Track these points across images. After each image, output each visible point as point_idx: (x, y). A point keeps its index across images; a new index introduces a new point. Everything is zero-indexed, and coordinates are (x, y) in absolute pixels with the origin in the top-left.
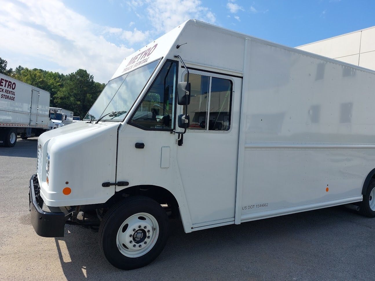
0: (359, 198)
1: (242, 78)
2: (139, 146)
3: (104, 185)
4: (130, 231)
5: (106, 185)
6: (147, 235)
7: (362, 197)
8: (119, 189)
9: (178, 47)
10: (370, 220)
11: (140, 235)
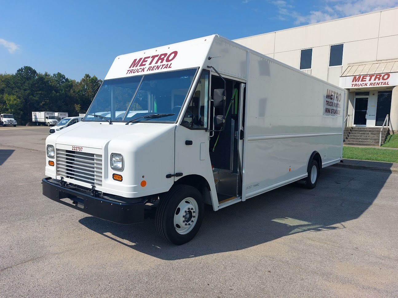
0: (306, 175)
1: (245, 83)
2: (189, 143)
3: (168, 177)
4: (182, 213)
5: (169, 176)
6: (193, 215)
7: (307, 174)
8: (177, 179)
9: (209, 59)
10: (311, 190)
11: (188, 216)
